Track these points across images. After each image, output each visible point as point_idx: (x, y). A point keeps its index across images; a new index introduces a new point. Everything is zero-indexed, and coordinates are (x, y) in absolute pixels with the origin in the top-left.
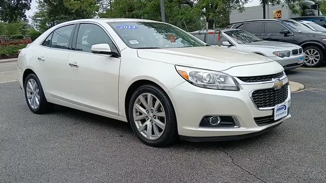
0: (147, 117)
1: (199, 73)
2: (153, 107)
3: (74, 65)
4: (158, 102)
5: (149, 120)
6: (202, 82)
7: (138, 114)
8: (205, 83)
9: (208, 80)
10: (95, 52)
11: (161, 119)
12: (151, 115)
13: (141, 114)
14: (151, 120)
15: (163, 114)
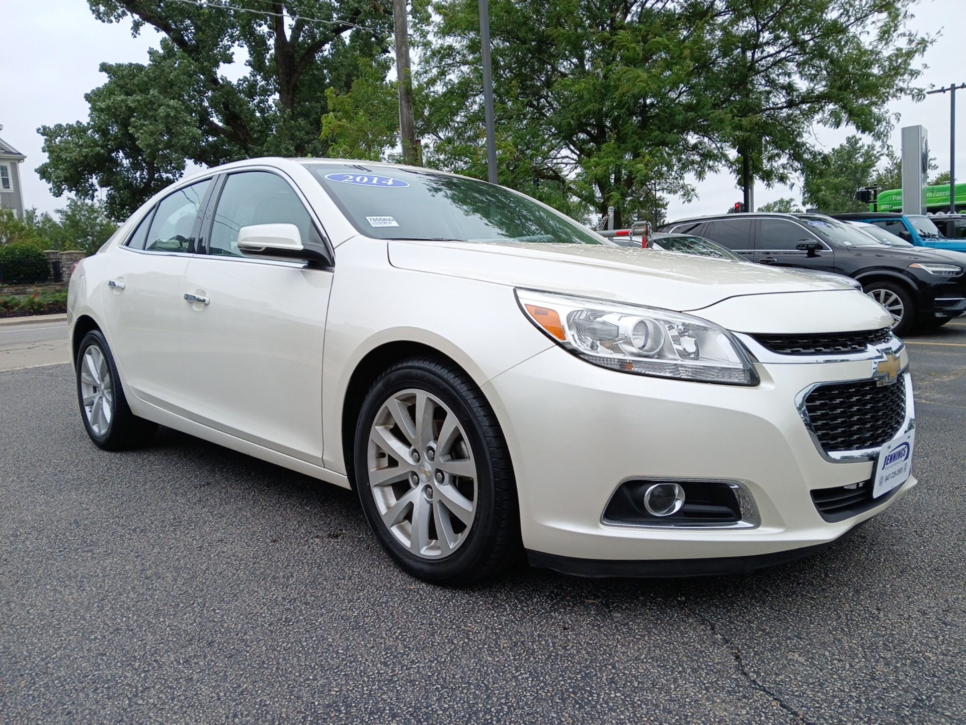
0: (414, 474)
1: (605, 318)
2: (436, 439)
3: (199, 300)
4: (452, 422)
5: (421, 486)
6: (616, 349)
7: (385, 462)
8: (627, 353)
9: (639, 342)
10: (250, 251)
11: (463, 485)
12: (428, 466)
13: (393, 463)
14: (428, 487)
15: (468, 468)
